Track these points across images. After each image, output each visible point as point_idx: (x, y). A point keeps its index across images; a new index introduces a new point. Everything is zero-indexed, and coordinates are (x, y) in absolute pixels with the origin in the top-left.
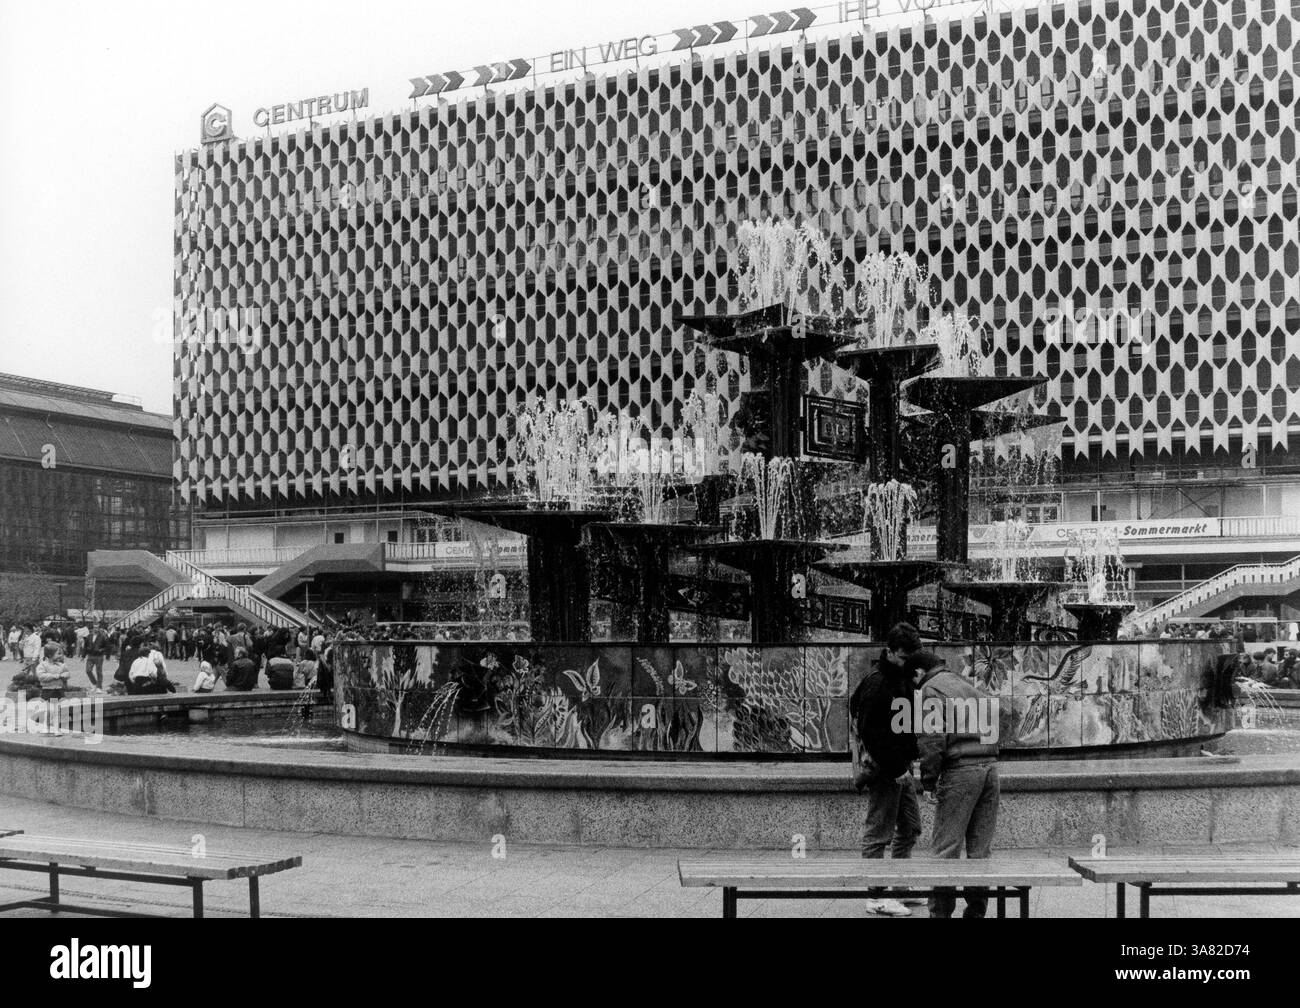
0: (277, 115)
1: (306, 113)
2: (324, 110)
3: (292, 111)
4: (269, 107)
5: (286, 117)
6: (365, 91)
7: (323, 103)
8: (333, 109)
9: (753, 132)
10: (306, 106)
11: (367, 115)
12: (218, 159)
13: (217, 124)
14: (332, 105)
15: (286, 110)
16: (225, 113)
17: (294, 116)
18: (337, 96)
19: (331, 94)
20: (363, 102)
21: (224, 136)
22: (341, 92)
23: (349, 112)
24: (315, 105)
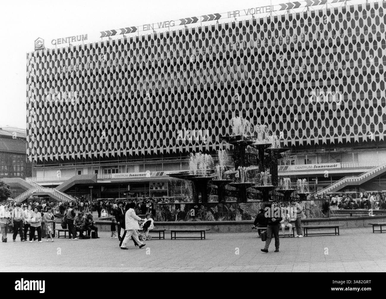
0: (59, 41)
1: (68, 41)
2: (74, 40)
3: (64, 40)
4: (56, 39)
5: (61, 42)
6: (86, 35)
7: (73, 38)
8: (76, 40)
9: (204, 50)
10: (68, 39)
11: (87, 42)
12: (41, 55)
13: (40, 44)
14: (76, 39)
15: (61, 40)
16: (42, 40)
17: (64, 42)
18: (77, 36)
19: (76, 36)
20: (86, 38)
21: (42, 48)
22: (79, 35)
23: (81, 41)
24: (71, 39)
